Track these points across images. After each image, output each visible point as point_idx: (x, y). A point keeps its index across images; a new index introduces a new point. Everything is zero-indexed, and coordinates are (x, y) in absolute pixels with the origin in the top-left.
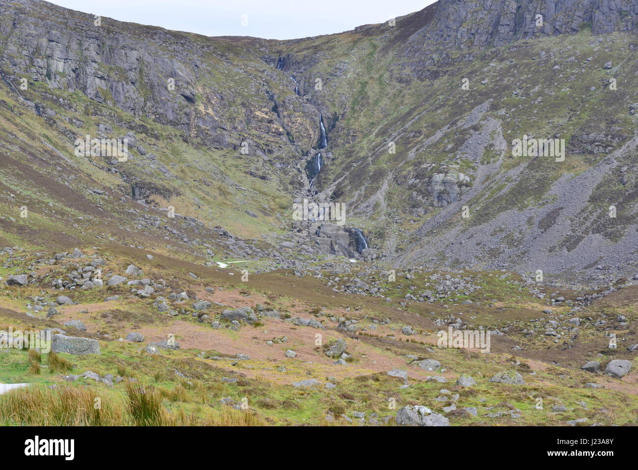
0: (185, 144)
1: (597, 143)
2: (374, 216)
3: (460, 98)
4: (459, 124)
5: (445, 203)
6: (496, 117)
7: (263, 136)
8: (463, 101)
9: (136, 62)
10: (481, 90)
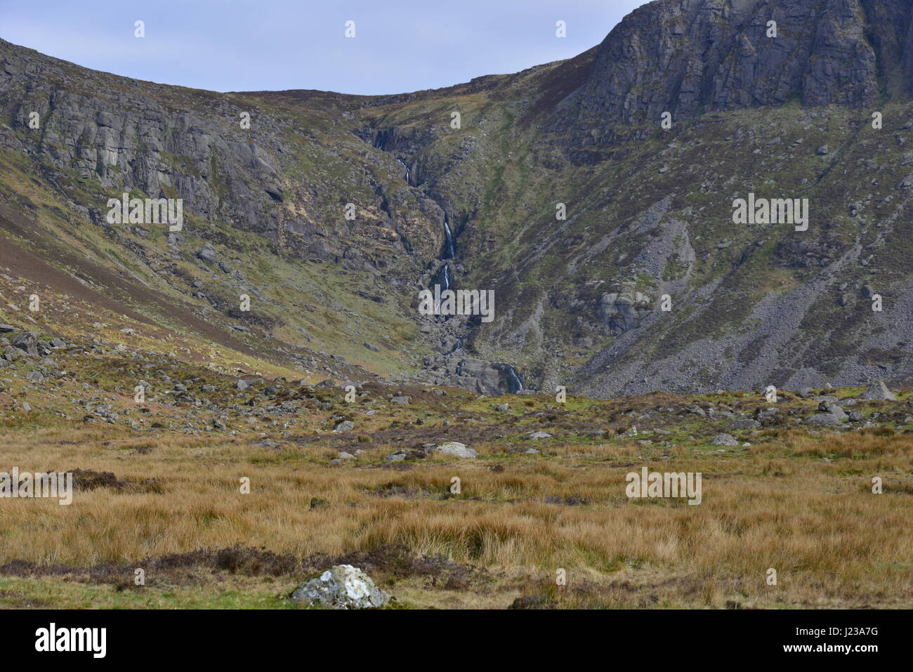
0: (275, 257)
1: (809, 254)
2: (529, 348)
3: (631, 191)
4: (632, 227)
5: (619, 331)
6: (680, 218)
7: (371, 243)
8: (636, 196)
9: (208, 149)
10: (659, 181)
